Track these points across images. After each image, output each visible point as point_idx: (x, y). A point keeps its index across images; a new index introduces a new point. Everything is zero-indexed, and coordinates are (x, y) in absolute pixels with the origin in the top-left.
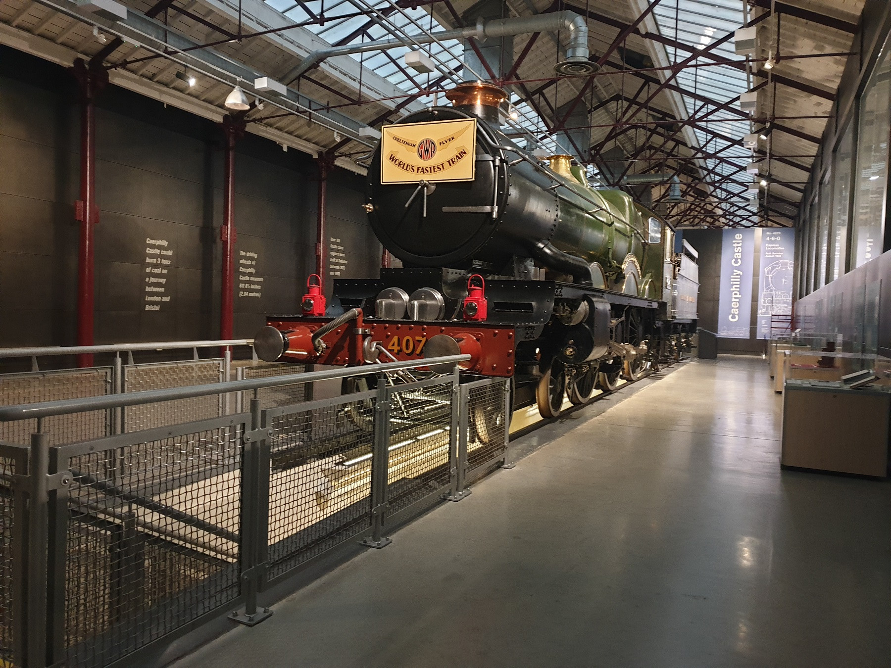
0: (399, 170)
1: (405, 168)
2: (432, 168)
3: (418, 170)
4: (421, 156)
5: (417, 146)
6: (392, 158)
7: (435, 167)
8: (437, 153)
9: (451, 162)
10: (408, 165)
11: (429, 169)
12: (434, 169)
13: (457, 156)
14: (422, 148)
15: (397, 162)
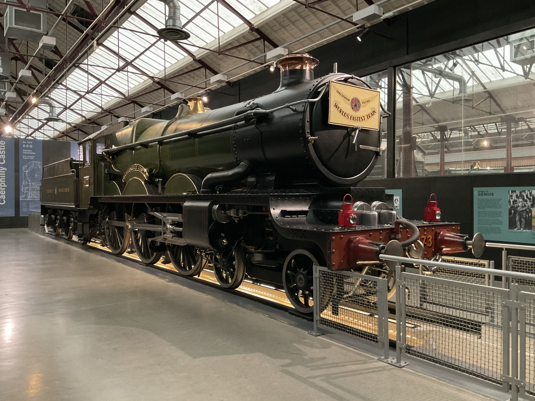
0: (339, 115)
1: (344, 114)
2: (359, 118)
3: (351, 118)
4: (353, 108)
5: (350, 101)
6: (336, 106)
7: (360, 118)
8: (361, 109)
9: (369, 117)
10: (345, 113)
11: (357, 118)
12: (360, 119)
13: (371, 113)
14: (353, 103)
15: (339, 110)
